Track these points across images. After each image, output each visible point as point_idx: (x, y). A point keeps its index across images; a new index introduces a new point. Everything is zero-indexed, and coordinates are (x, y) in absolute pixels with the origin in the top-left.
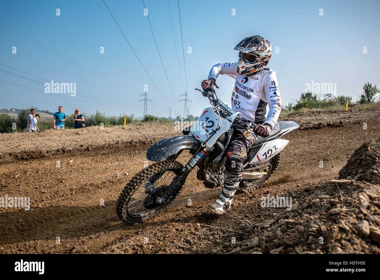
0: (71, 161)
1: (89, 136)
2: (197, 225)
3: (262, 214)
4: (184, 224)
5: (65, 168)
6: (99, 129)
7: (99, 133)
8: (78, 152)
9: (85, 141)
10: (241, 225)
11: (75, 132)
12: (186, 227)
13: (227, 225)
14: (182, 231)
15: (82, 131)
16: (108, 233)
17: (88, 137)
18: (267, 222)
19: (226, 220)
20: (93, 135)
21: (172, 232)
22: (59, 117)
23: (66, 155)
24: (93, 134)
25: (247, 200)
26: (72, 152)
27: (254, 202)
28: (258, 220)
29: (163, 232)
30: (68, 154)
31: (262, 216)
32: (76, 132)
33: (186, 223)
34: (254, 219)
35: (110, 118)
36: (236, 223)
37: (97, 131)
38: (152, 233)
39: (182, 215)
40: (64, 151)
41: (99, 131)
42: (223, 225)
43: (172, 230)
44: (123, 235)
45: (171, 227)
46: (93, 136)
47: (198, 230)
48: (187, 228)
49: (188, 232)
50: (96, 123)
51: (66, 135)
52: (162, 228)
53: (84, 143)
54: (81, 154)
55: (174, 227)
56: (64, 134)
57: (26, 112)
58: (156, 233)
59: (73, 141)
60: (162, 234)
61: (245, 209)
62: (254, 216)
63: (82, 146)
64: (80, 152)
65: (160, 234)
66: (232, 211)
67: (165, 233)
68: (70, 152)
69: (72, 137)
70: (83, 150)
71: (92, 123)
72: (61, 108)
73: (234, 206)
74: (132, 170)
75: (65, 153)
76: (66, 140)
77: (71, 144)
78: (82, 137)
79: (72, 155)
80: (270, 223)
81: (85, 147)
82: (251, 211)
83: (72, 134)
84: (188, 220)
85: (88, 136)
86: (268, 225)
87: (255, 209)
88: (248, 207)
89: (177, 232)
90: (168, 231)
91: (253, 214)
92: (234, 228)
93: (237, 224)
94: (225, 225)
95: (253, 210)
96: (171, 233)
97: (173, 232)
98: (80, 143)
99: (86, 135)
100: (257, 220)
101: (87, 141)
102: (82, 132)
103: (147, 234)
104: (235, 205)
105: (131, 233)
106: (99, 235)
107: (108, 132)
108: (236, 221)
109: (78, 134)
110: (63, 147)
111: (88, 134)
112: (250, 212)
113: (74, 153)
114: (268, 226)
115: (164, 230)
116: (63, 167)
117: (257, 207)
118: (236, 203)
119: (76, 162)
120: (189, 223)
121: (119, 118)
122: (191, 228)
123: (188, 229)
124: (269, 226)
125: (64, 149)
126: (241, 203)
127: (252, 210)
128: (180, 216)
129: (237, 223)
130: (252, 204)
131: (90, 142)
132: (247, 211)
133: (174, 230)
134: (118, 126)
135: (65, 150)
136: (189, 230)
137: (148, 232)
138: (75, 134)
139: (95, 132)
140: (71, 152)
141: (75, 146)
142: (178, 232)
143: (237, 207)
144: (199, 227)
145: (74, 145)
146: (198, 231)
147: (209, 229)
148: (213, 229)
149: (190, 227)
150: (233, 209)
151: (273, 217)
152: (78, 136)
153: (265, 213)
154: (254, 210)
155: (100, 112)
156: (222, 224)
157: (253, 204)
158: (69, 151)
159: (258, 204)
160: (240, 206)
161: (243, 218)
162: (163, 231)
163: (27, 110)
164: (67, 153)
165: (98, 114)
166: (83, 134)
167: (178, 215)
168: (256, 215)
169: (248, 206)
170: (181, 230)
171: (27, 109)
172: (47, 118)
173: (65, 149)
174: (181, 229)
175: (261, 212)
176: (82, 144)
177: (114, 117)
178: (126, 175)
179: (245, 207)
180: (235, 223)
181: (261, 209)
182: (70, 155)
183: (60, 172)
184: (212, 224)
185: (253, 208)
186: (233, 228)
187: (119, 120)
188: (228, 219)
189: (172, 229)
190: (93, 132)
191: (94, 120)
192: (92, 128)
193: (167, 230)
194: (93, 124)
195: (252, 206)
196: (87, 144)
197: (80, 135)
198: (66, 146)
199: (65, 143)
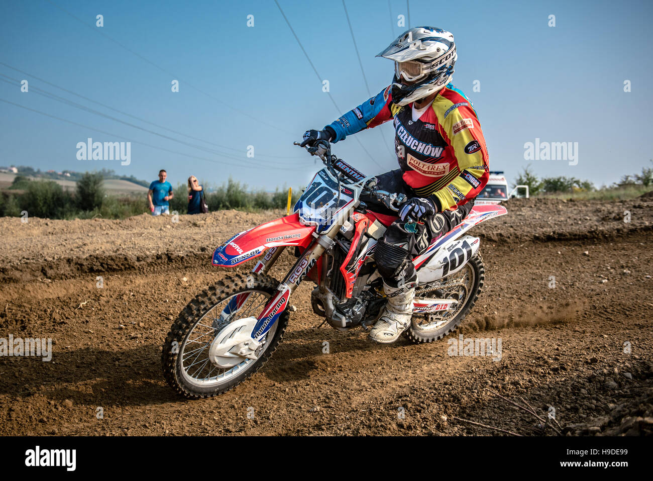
0: (185, 279)
1: (217, 231)
2: (441, 419)
3: (581, 406)
4: (415, 415)
5: (173, 291)
6: (237, 217)
7: (237, 225)
8: (197, 261)
9: (210, 239)
10: (535, 425)
11: (190, 222)
12: (419, 421)
13: (506, 424)
14: (409, 428)
15: (205, 220)
16: (261, 423)
17: (216, 232)
18: (596, 422)
19: (501, 413)
20: (224, 228)
21: (390, 429)
22: (160, 190)
23: (174, 266)
24: (226, 226)
25: (547, 375)
26: (186, 260)
27: (563, 379)
28: (572, 417)
29: (371, 428)
30: (177, 265)
31: (581, 410)
32: (192, 222)
33: (418, 414)
34: (563, 415)
35: (255, 195)
36: (525, 420)
37: (233, 221)
38: (349, 428)
39: (408, 396)
40: (170, 259)
41: (237, 221)
42: (496, 423)
43: (389, 426)
44: (290, 430)
45: (388, 419)
46: (225, 231)
47: (442, 430)
48: (420, 424)
49: (422, 431)
50: (228, 204)
51: (173, 227)
52: (369, 420)
53: (207, 243)
54: (202, 265)
55: (393, 419)
56: (169, 224)
57: (92, 179)
58: (359, 429)
59: (187, 239)
60: (369, 432)
61: (543, 393)
62: (563, 409)
63: (203, 249)
64: (201, 262)
65: (365, 432)
66: (516, 395)
67: (376, 431)
68: (182, 260)
69: (185, 231)
70: (206, 258)
71: (219, 203)
72: (164, 174)
73: (520, 385)
74: (303, 302)
75: (172, 262)
76: (174, 237)
77: (183, 244)
78: (203, 231)
79: (186, 267)
80: (601, 423)
81: (210, 252)
82: (557, 398)
83: (185, 225)
84: (422, 407)
85: (214, 231)
86: (598, 426)
87: (566, 394)
88: (551, 388)
89: (401, 431)
90: (382, 426)
91: (561, 403)
92: (521, 431)
93: (527, 422)
94: (499, 424)
95: (561, 396)
96: (387, 431)
97: (392, 430)
98: (200, 243)
99: (212, 228)
100: (570, 418)
101: (214, 240)
102: (203, 222)
103: (340, 430)
104: (521, 383)
105: (305, 427)
106: (244, 427)
107: (254, 224)
108: (524, 417)
109: (195, 225)
110: (167, 251)
111: (216, 226)
112: (555, 399)
113: (190, 262)
114: (596, 428)
115: (373, 423)
116: (169, 289)
117: (570, 390)
118: (523, 379)
119: (195, 281)
120: (424, 412)
121: (273, 196)
122: (428, 423)
123: (423, 425)
124: (599, 428)
125: (170, 255)
126: (534, 379)
127: (559, 397)
128: (404, 398)
129: (527, 420)
130: (558, 384)
131: (220, 242)
132: (548, 398)
133: (394, 426)
134: (272, 211)
135: (173, 257)
136: (425, 428)
137: (341, 426)
138: (191, 225)
139: (229, 223)
140: (184, 260)
141: (191, 250)
142: (402, 430)
143: (526, 388)
144: (446, 423)
145: (189, 247)
146: (443, 432)
147: (468, 429)
148: (474, 429)
149: (427, 422)
150: (518, 392)
151: (608, 411)
152: (196, 230)
153: (589, 405)
154: (564, 396)
155: (235, 181)
156: (493, 420)
157: (562, 384)
158: (179, 259)
159: (573, 384)
160: (533, 385)
161: (540, 410)
162: (372, 426)
163: (93, 176)
164: (176, 261)
165: (230, 187)
166: (205, 226)
167: (400, 397)
168: (569, 407)
169: (551, 386)
170: (407, 427)
171: (94, 173)
172: (133, 193)
173: (172, 254)
174: (408, 424)
175: (578, 402)
176: (204, 245)
177: (264, 193)
178: (293, 311)
179: (543, 388)
180: (522, 420)
181: (579, 395)
182: (181, 266)
183: (164, 300)
184: (471, 418)
185: (561, 391)
186: (518, 429)
187: (274, 199)
188: (505, 410)
189: (390, 423)
190: (226, 222)
191: (225, 197)
192: (224, 214)
193: (379, 424)
194: (221, 205)
195: (560, 387)
196: (214, 247)
197: (199, 226)
198: (173, 249)
199: (172, 242)
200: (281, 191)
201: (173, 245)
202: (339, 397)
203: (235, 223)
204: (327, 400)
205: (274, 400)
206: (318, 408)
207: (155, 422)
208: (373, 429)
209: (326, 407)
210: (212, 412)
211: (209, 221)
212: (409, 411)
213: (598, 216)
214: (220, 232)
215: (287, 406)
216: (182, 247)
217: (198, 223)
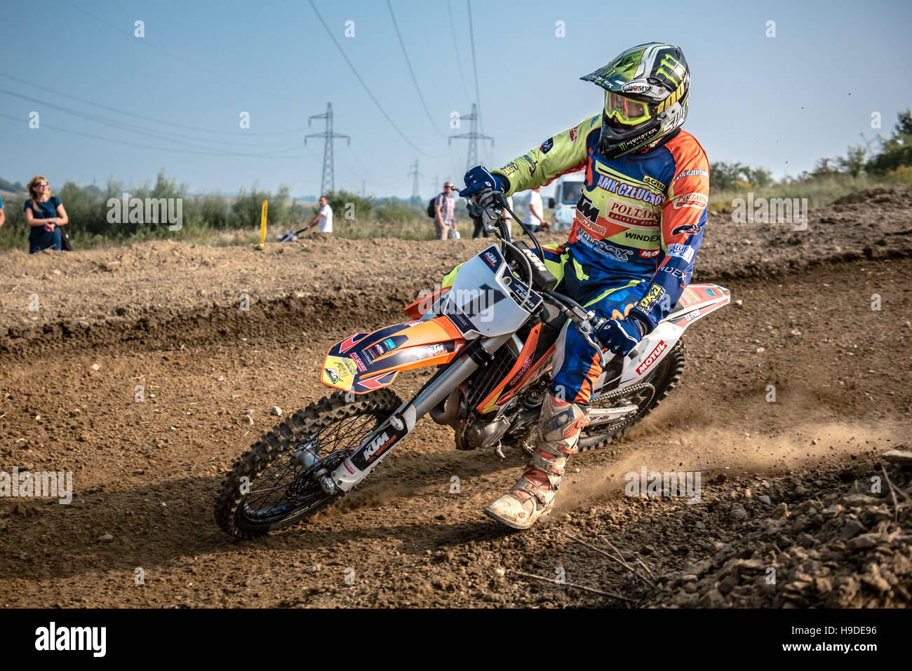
0: (96, 367)
1: (143, 277)
2: (495, 574)
3: (693, 546)
4: (458, 570)
5: (77, 388)
6: (175, 252)
7: (176, 265)
8: (113, 333)
9: (131, 294)
10: (625, 575)
11: (94, 263)
12: (464, 578)
13: (586, 577)
14: (450, 588)
15: (120, 260)
17: (141, 280)
19: (582, 562)
20: (155, 273)
21: (421, 592)
23: (74, 344)
24: (157, 269)
25: (652, 503)
26: (94, 333)
27: (673, 508)
28: (679, 562)
29: (394, 591)
30: (80, 342)
31: (692, 553)
32: (98, 263)
33: (463, 568)
34: (666, 560)
35: (202, 203)
36: (613, 570)
37: (169, 259)
38: (363, 593)
40: (66, 332)
41: (175, 260)
42: (573, 576)
45: (420, 577)
46: (156, 277)
47: (496, 589)
48: (465, 582)
49: (468, 592)
51: (65, 273)
53: (127, 301)
54: (123, 340)
55: (427, 577)
56: (58, 267)
58: (377, 594)
59: (91, 293)
61: (643, 529)
62: (669, 552)
63: (120, 312)
64: (119, 336)
66: (605, 534)
67: (402, 595)
68: (87, 334)
69: (87, 280)
70: (127, 328)
73: (612, 519)
75: (71, 337)
76: (70, 291)
77: (84, 303)
78: (118, 278)
79: (94, 346)
81: (133, 317)
82: (662, 536)
83: (85, 269)
84: (469, 558)
85: (137, 278)
86: (694, 574)
87: (675, 529)
88: (653, 522)
89: (437, 594)
90: (411, 588)
91: (666, 544)
92: (605, 586)
93: (616, 572)
94: (577, 576)
95: (668, 533)
96: (418, 595)
97: (425, 593)
98: (115, 301)
99: (133, 273)
100: (675, 564)
101: (137, 295)
102: (117, 262)
103: (350, 596)
104: (613, 516)
107: (205, 264)
109: (103, 268)
111: (140, 270)
112: (658, 538)
113: (102, 336)
114: (691, 576)
115: (398, 584)
116: (69, 384)
117: (681, 524)
118: (618, 510)
119: (112, 370)
120: (472, 565)
121: (234, 202)
122: (477, 581)
123: (470, 584)
124: (694, 577)
125: (66, 325)
126: (633, 511)
127: (665, 534)
129: (616, 569)
130: (666, 515)
131: (148, 297)
132: (649, 536)
133: (429, 587)
135: (71, 328)
136: (472, 587)
138: (96, 268)
139: (161, 263)
140: (91, 333)
141: (100, 313)
142: (439, 591)
143: (621, 524)
144: (502, 580)
145: (96, 307)
146: (498, 592)
147: (532, 586)
148: (542, 586)
149: (476, 578)
150: (608, 529)
152: (106, 277)
154: (672, 532)
156: (570, 571)
157: (671, 516)
158: (83, 332)
159: (686, 515)
160: (630, 519)
161: (636, 555)
162: (396, 588)
164: (77, 336)
166: (121, 270)
168: (675, 548)
169: (655, 519)
170: (447, 588)
173: (68, 323)
174: (448, 583)
175: (691, 540)
176: (124, 302)
177: (219, 198)
178: (277, 415)
179: (644, 523)
180: (609, 570)
182: (87, 343)
184: (539, 571)
185: (668, 527)
186: (602, 583)
187: (237, 208)
188: (588, 556)
189: (422, 584)
190: (156, 261)
192: (153, 248)
193: (407, 585)
195: (667, 521)
196: (138, 307)
197: (110, 271)
198: (68, 312)
199: (65, 300)
200: (248, 192)
201: (68, 305)
202: (349, 548)
203: (172, 262)
204: (332, 554)
205: (252, 557)
206: (319, 566)
207: (72, 600)
208: (398, 593)
209: (329, 565)
210: (158, 580)
211: (127, 261)
212: (451, 564)
213: (764, 237)
214: (148, 280)
215: (273, 565)
216: (83, 308)
217: (109, 264)
